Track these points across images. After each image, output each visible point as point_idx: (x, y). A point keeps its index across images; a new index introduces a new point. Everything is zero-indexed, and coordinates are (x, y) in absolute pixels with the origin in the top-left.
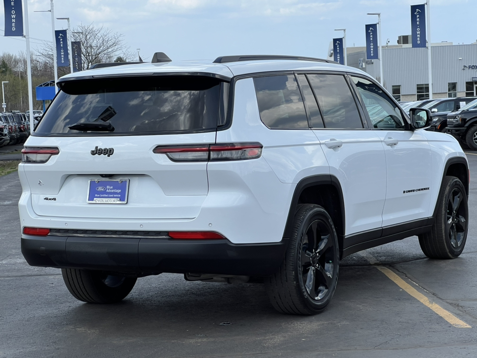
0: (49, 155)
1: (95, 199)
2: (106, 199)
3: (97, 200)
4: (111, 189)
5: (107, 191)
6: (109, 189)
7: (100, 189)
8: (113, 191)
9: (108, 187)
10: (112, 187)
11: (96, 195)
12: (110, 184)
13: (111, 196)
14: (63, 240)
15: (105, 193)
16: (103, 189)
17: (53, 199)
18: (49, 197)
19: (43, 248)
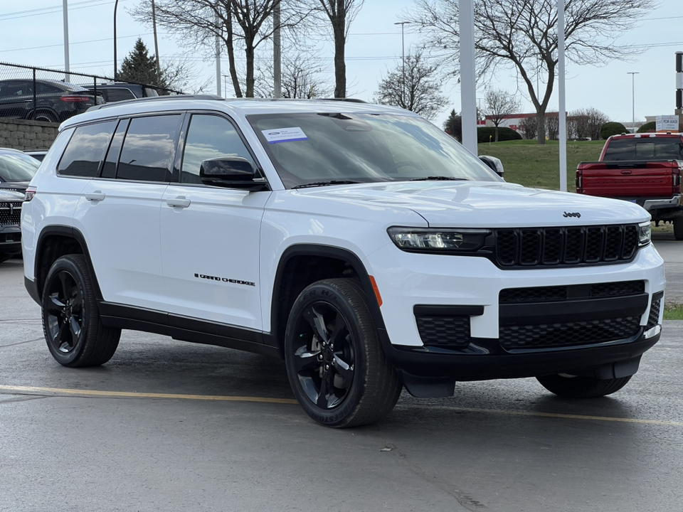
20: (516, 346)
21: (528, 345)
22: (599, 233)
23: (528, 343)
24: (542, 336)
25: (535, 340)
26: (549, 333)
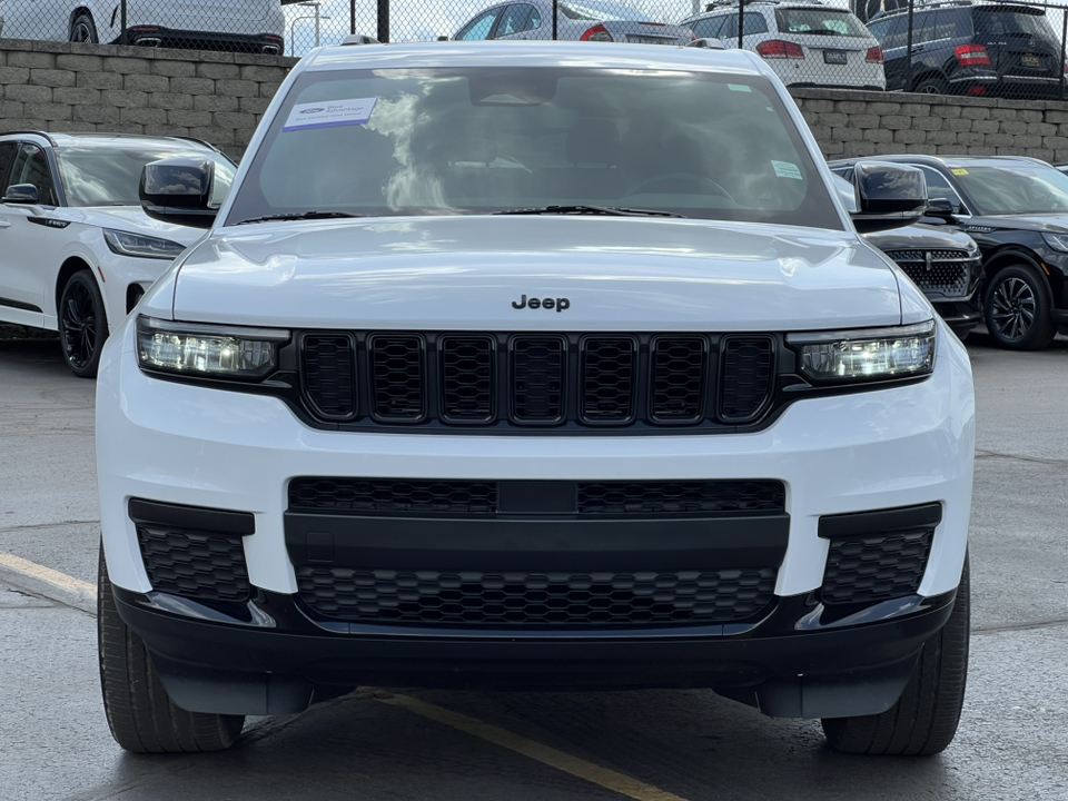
20: (355, 617)
21: (387, 616)
22: (626, 352)
23: (386, 613)
24: (425, 600)
25: (405, 606)
26: (446, 594)
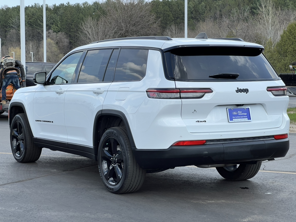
0: (204, 93)
1: (233, 119)
2: (240, 119)
3: (235, 120)
4: (241, 113)
5: (239, 114)
6: (240, 113)
7: (235, 113)
8: (242, 114)
9: (239, 112)
10: (241, 112)
11: (233, 117)
12: (240, 110)
13: (242, 117)
14: (222, 146)
15: (237, 115)
16: (236, 113)
17: (203, 121)
18: (200, 120)
19: (206, 152)
